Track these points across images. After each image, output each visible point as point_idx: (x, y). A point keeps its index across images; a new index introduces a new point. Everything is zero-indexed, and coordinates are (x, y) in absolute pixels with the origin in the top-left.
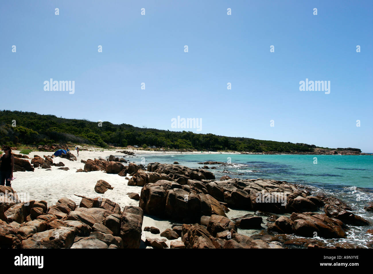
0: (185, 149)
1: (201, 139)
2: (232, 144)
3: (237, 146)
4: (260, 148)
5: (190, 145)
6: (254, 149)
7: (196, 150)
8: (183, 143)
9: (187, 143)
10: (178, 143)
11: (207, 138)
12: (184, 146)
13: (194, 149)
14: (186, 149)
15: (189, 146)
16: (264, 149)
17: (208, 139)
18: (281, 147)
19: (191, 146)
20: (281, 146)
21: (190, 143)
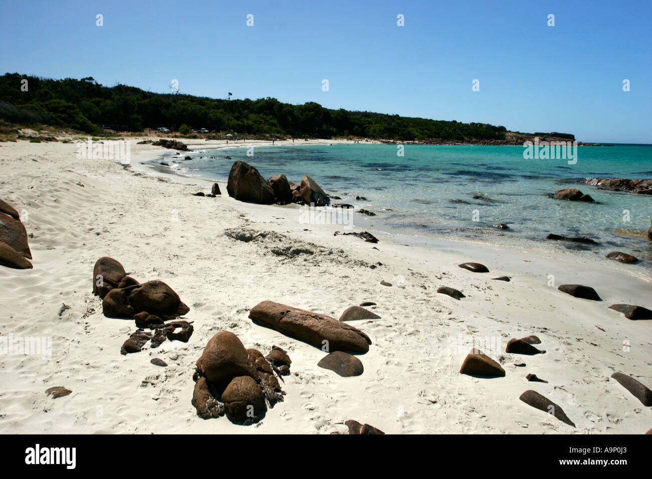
0: (268, 135)
1: (296, 113)
2: (358, 124)
3: (365, 128)
4: (409, 133)
5: (275, 125)
6: (398, 135)
7: (290, 136)
8: (261, 122)
9: (268, 121)
10: (250, 122)
11: (310, 112)
12: (266, 127)
13: (285, 134)
14: (269, 133)
15: (274, 128)
16: (417, 134)
17: (312, 113)
18: (446, 131)
19: (279, 129)
20: (447, 128)
21: (275, 121)
